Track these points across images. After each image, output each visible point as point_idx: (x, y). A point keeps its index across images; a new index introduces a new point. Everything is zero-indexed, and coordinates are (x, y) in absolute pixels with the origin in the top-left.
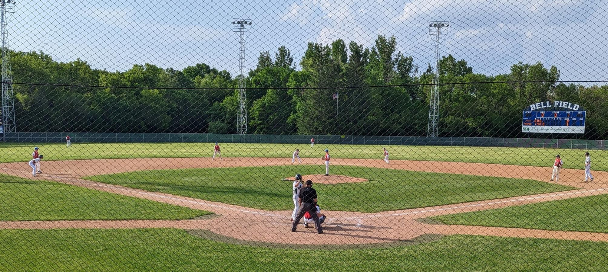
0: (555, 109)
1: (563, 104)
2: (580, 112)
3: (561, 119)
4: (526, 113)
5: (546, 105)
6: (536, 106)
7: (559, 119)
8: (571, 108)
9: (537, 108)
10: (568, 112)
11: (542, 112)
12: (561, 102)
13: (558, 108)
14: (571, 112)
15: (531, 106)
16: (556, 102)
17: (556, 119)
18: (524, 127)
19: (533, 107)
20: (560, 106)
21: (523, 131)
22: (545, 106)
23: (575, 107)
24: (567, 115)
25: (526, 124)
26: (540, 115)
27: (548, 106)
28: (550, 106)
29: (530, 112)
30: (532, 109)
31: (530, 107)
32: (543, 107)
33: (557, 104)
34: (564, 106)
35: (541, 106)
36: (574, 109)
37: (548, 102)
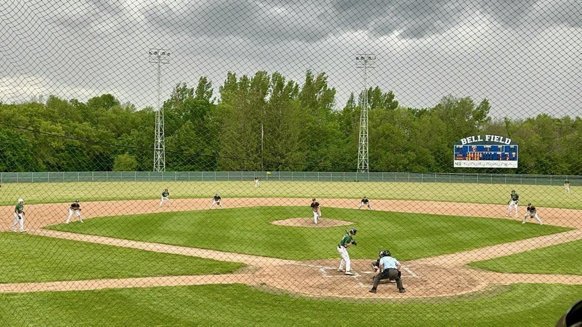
0: (486, 143)
1: (494, 138)
2: (512, 146)
3: (493, 153)
4: (457, 147)
5: (478, 139)
6: (467, 141)
7: (491, 153)
8: (503, 142)
9: (469, 142)
10: (500, 146)
11: (474, 147)
12: (492, 136)
13: (489, 143)
14: (503, 146)
15: (462, 140)
16: (487, 136)
17: (488, 153)
18: (455, 161)
19: (463, 141)
20: (492, 140)
21: (455, 166)
22: (477, 141)
23: (507, 141)
24: (499, 150)
25: (457, 158)
26: (471, 149)
27: (479, 140)
28: (482, 140)
29: (461, 146)
30: (463, 144)
31: (461, 142)
32: (474, 141)
33: (489, 138)
34: (495, 140)
35: (472, 140)
36: (506, 143)
37: (479, 137)
